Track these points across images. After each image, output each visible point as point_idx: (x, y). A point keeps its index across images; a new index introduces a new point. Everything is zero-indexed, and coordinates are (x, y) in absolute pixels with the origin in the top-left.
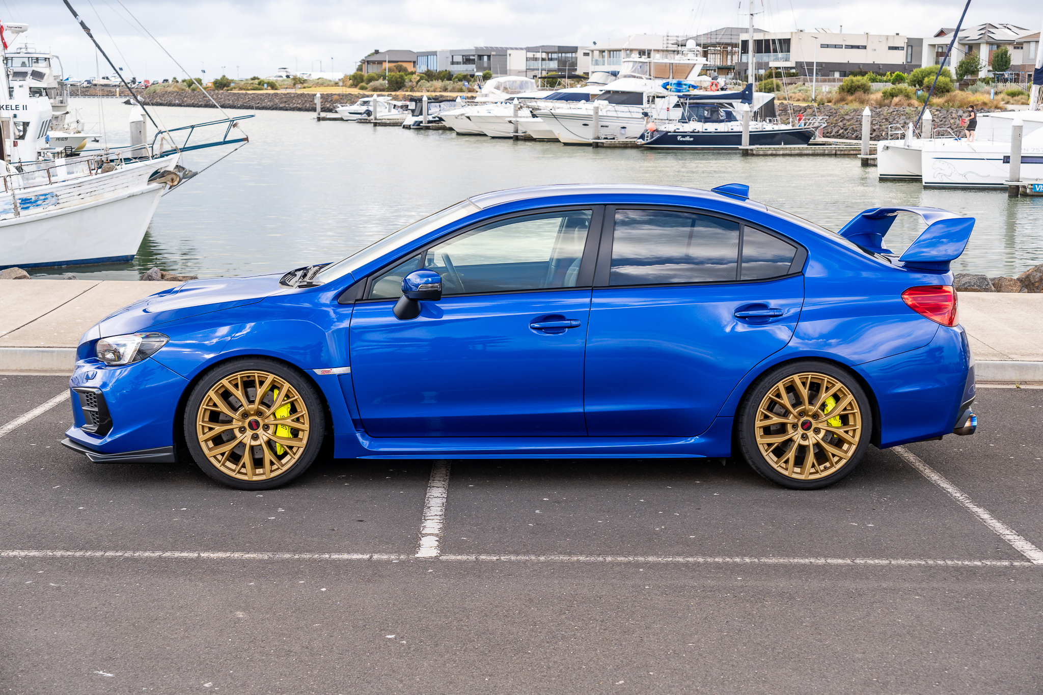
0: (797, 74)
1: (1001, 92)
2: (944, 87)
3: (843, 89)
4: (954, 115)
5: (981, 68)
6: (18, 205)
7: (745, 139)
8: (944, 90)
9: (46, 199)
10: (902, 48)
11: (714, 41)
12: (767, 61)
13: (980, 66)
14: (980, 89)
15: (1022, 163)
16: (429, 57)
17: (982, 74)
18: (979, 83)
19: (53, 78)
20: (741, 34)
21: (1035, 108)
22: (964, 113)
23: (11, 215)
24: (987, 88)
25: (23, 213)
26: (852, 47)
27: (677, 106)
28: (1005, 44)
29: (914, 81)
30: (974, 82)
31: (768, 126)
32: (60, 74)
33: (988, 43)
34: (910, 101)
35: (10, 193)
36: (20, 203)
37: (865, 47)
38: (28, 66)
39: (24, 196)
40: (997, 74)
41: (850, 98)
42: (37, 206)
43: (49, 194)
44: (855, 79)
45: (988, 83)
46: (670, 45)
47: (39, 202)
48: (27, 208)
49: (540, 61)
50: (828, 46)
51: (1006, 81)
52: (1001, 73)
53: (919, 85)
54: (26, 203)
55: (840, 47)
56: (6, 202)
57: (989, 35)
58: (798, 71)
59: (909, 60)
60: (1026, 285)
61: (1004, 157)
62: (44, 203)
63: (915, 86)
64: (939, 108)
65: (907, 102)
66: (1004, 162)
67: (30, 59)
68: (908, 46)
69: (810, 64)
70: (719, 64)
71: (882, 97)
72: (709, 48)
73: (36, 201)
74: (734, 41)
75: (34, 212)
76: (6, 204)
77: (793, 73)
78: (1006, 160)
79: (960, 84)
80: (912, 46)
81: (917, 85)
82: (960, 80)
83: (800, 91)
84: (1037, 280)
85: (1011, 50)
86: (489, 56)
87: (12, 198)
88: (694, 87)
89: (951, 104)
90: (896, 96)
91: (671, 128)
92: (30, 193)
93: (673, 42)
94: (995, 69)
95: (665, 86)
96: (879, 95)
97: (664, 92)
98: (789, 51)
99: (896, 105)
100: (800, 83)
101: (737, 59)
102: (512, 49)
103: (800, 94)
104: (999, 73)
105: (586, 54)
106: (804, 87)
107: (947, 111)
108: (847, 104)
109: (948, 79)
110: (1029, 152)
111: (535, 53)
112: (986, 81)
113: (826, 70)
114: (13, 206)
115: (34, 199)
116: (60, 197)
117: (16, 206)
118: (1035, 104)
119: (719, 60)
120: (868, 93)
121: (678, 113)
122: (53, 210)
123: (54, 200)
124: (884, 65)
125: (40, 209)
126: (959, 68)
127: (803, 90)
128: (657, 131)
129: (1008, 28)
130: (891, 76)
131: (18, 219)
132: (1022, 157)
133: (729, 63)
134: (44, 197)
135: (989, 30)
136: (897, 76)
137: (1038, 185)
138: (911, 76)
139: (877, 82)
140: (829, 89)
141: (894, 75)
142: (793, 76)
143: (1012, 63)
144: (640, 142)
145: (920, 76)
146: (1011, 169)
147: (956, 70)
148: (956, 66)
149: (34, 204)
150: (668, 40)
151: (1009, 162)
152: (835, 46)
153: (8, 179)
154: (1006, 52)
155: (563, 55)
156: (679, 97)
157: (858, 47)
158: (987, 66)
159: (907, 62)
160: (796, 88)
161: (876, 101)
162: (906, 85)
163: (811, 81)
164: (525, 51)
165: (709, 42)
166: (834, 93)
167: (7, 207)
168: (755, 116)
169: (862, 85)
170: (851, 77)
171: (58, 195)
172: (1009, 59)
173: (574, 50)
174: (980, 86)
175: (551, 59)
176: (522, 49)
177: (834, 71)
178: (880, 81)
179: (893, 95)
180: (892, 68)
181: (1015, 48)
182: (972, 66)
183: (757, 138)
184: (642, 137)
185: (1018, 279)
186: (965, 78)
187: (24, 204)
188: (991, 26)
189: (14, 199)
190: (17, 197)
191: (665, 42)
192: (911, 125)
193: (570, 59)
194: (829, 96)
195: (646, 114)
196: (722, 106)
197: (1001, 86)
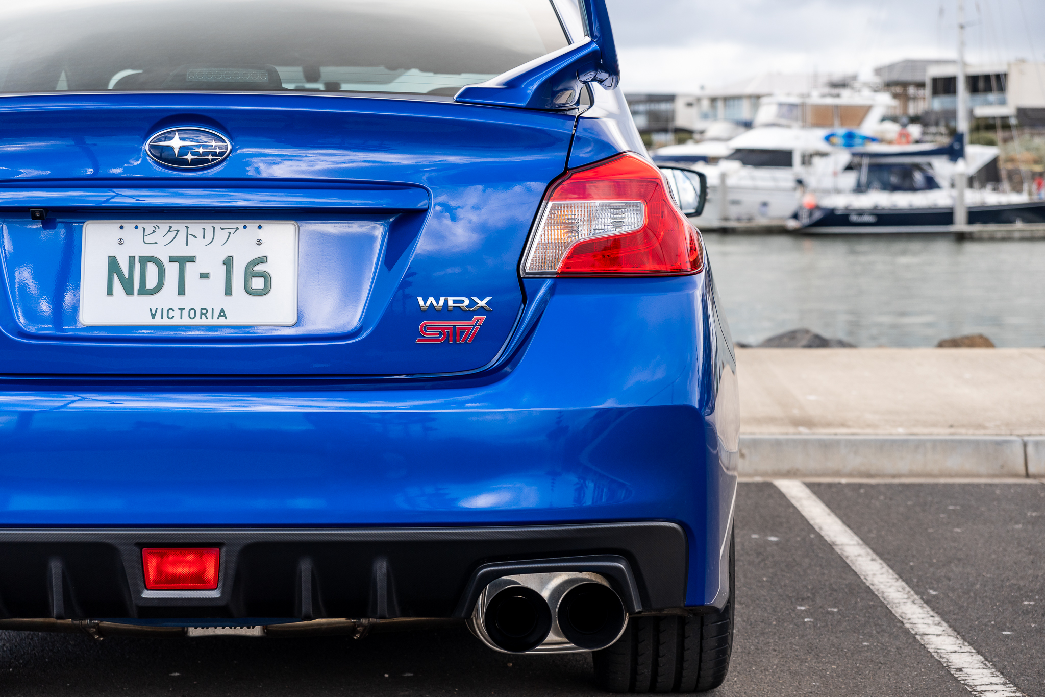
0: (1020, 125)
7: (960, 217)
27: (849, 168)
31: (991, 198)
58: (1021, 122)
74: (918, 78)
77: (1014, 124)
88: (873, 140)
91: (839, 202)
95: (828, 139)
97: (824, 147)
98: (1004, 92)
105: (690, 105)
121: (850, 179)
128: (818, 208)
144: (792, 224)
156: (854, 155)
168: (971, 182)
173: (671, 98)
183: (977, 215)
184: (795, 216)
193: (665, 114)
195: (800, 182)
196: (918, 167)
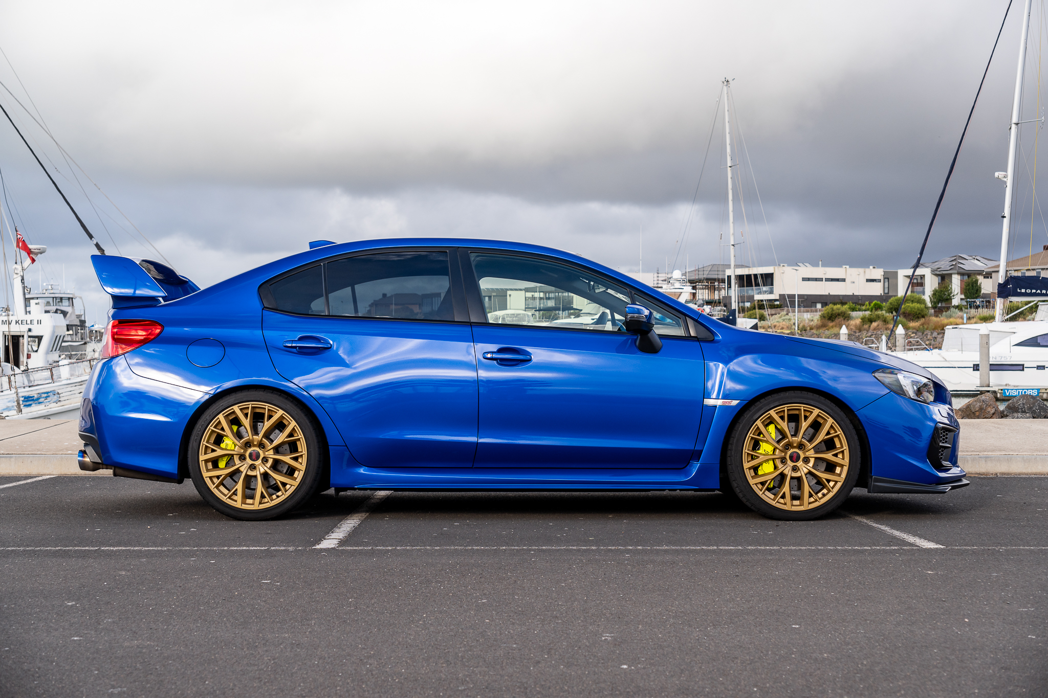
0: (781, 305)
1: (973, 318)
2: (919, 313)
3: (824, 317)
4: (929, 337)
5: (954, 296)
6: (21, 402)
8: (920, 316)
9: (48, 396)
10: (879, 281)
11: (701, 277)
12: (752, 294)
13: (953, 294)
14: (954, 315)
15: (990, 370)
16: (434, 299)
17: (956, 301)
18: (952, 309)
19: (76, 317)
20: (726, 270)
21: (1000, 320)
22: (938, 334)
23: (14, 412)
24: (960, 313)
25: (25, 410)
26: (832, 280)
28: (974, 274)
29: (891, 309)
30: (948, 308)
32: (82, 313)
33: (958, 273)
34: (888, 326)
35: (13, 391)
36: (23, 401)
37: (844, 280)
38: (52, 305)
39: (27, 394)
40: (969, 302)
41: (831, 324)
42: (39, 403)
43: (51, 391)
44: (835, 307)
45: (961, 310)
46: (660, 282)
47: (41, 400)
48: (30, 405)
49: (538, 300)
50: (809, 279)
51: (977, 307)
52: (973, 300)
53: (896, 312)
54: (29, 400)
55: (821, 280)
56: (9, 400)
57: (959, 266)
58: (782, 303)
59: (886, 291)
60: (968, 415)
61: (974, 365)
62: (46, 401)
63: (892, 313)
64: (914, 331)
65: (885, 326)
66: (974, 370)
67: (55, 299)
68: (885, 278)
69: (792, 297)
70: (707, 298)
71: (861, 322)
72: (697, 284)
73: (38, 399)
74: (720, 277)
75: (36, 410)
76: (9, 402)
77: (777, 305)
78: (976, 368)
79: (935, 311)
80: (888, 279)
81: (894, 312)
82: (934, 307)
83: (784, 320)
84: (977, 409)
85: (980, 279)
86: (490, 297)
87: (15, 395)
89: (926, 327)
90: (875, 321)
92: (33, 392)
93: (663, 279)
94: (967, 297)
96: (858, 321)
98: (772, 284)
99: (875, 329)
100: (785, 313)
101: (723, 294)
102: (511, 290)
103: (784, 323)
104: (971, 300)
106: (787, 317)
107: (923, 333)
108: (828, 330)
109: (923, 306)
110: (997, 360)
111: (533, 293)
112: (959, 308)
113: (808, 302)
114: (16, 404)
115: (36, 396)
116: (61, 395)
117: (18, 404)
118: (1000, 316)
119: (707, 295)
120: (848, 320)
122: (54, 407)
123: (55, 398)
124: (863, 296)
125: (41, 407)
126: (932, 296)
127: (786, 319)
129: (977, 259)
130: (870, 305)
131: (20, 415)
132: (991, 365)
133: (717, 297)
134: (46, 395)
135: (959, 261)
136: (875, 305)
137: (1008, 390)
138: (888, 304)
139: (857, 311)
140: (811, 317)
141: (872, 305)
142: (777, 308)
143: (983, 291)
145: (896, 304)
146: (981, 375)
147: (930, 298)
148: (930, 294)
149: (36, 402)
150: (658, 277)
151: (978, 370)
152: (816, 280)
153: (12, 378)
154: (977, 281)
155: (560, 294)
157: (837, 280)
158: (959, 293)
159: (885, 293)
160: (780, 317)
161: (856, 326)
162: (884, 312)
163: (794, 312)
164: (524, 292)
165: (697, 278)
166: (816, 321)
167: (10, 404)
169: (842, 313)
170: (831, 306)
171: (60, 393)
172: (980, 288)
174: (953, 312)
175: (549, 298)
176: (521, 290)
177: (816, 303)
178: (860, 310)
179: (871, 321)
180: (871, 298)
181: (984, 277)
182: (945, 295)
185: (960, 410)
186: (940, 305)
187: (26, 401)
188: (960, 258)
189: (17, 397)
190: (20, 395)
191: (656, 279)
192: (884, 338)
193: (567, 298)
194: (811, 324)
197: (973, 311)
